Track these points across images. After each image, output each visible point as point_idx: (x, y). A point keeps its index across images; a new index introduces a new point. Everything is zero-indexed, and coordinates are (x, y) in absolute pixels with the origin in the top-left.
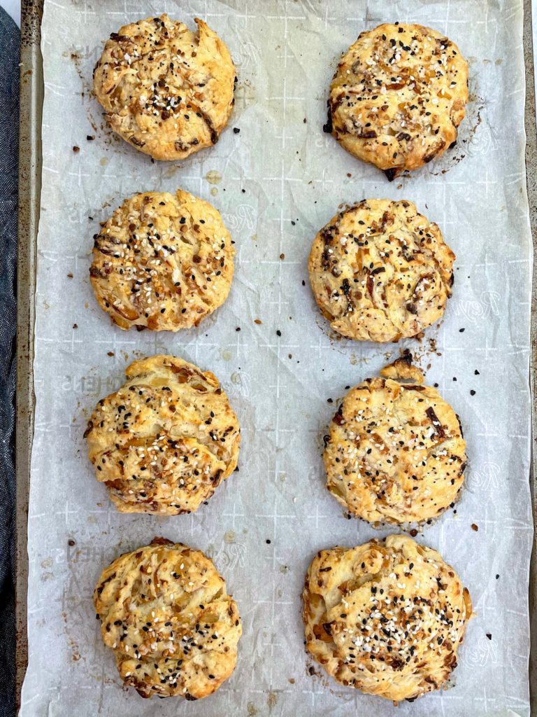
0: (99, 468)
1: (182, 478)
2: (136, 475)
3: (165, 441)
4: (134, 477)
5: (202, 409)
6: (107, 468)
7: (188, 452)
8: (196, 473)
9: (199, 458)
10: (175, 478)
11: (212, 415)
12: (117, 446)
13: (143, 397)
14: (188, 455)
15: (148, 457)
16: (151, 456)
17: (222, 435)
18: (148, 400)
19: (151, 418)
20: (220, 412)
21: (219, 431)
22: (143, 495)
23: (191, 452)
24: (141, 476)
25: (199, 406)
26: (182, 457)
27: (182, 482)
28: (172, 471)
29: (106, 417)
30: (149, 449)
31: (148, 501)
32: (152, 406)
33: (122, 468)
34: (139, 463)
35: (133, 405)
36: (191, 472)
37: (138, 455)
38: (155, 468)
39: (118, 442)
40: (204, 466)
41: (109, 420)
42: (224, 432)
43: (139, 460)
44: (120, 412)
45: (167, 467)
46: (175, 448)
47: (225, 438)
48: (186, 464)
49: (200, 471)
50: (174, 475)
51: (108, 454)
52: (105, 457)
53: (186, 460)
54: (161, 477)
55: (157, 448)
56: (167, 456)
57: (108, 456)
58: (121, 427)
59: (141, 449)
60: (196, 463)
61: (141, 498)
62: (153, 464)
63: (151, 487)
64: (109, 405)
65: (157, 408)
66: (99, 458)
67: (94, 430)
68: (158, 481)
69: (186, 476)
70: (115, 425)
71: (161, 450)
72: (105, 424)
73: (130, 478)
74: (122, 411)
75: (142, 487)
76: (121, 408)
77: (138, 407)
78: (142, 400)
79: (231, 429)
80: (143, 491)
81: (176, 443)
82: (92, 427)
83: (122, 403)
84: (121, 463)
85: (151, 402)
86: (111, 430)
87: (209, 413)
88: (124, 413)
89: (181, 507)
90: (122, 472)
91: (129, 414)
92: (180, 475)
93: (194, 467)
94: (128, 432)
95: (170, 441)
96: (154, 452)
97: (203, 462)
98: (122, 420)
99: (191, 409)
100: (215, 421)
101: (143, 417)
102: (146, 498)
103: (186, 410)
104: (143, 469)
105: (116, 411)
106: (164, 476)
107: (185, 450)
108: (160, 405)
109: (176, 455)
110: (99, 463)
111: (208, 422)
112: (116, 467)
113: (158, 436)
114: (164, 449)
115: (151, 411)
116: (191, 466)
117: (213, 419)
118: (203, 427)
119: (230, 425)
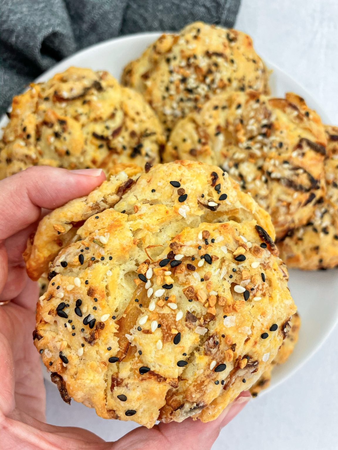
0: (130, 413)
1: (233, 285)
2: (181, 358)
3: (158, 270)
4: (180, 364)
5: (156, 196)
6: (139, 399)
7: (199, 248)
8: (240, 259)
9: (219, 239)
10: (227, 295)
11: (175, 184)
12: (112, 360)
13: (73, 266)
14: (203, 252)
15: (163, 317)
16: (166, 311)
17: (215, 193)
18: (81, 259)
19: (110, 273)
20: (179, 173)
21: (206, 193)
22: (220, 367)
23: (202, 243)
24: (187, 351)
25: (149, 196)
26: (202, 262)
27: (240, 289)
28: (214, 294)
29: (58, 345)
30: (152, 306)
31: (237, 368)
32: (93, 260)
33: (153, 374)
34: (164, 339)
35: (70, 288)
36: (234, 266)
37: (148, 332)
38: (191, 317)
39: (107, 355)
40: (237, 241)
41: (65, 344)
42: (212, 189)
43: (159, 334)
44: (65, 316)
45: (203, 296)
46: (179, 263)
47: (223, 191)
48: (216, 264)
49: (241, 251)
50: (222, 294)
51: (116, 382)
52: (118, 391)
53: (209, 260)
54: (213, 318)
55: (160, 292)
56: (183, 284)
57: (119, 384)
58: (88, 332)
59: (142, 321)
60: (224, 250)
61: (223, 375)
62: (180, 316)
63: (216, 344)
64: (46, 327)
65: (103, 253)
66: (113, 403)
67: (66, 377)
68: (215, 327)
69: (235, 276)
70: (79, 338)
71: (167, 287)
72: (66, 353)
73: (178, 371)
74: (67, 311)
75: (206, 359)
76: (60, 311)
77: (78, 281)
78: (76, 270)
79: (215, 176)
80: (213, 364)
81: (171, 255)
82: (61, 378)
83: (56, 303)
84: (144, 370)
85: (87, 256)
86: (81, 351)
87: (169, 188)
88: (70, 311)
89: (279, 324)
90: (160, 378)
91: (79, 303)
92: (227, 285)
93: (229, 256)
94: (102, 326)
95: (162, 264)
96: (162, 303)
97: (230, 237)
98: (78, 322)
99: (144, 209)
100: (188, 187)
101: (99, 284)
102: (229, 368)
103: (140, 216)
104: (177, 339)
105: (62, 321)
106: (213, 311)
107: (192, 252)
108: (102, 246)
109: (191, 268)
110: (122, 407)
111: (183, 198)
112: (145, 384)
113: (143, 278)
114: (169, 280)
115: (99, 266)
116: (223, 261)
117: (182, 186)
118: (184, 209)
119: (208, 174)
